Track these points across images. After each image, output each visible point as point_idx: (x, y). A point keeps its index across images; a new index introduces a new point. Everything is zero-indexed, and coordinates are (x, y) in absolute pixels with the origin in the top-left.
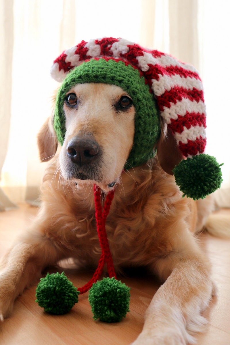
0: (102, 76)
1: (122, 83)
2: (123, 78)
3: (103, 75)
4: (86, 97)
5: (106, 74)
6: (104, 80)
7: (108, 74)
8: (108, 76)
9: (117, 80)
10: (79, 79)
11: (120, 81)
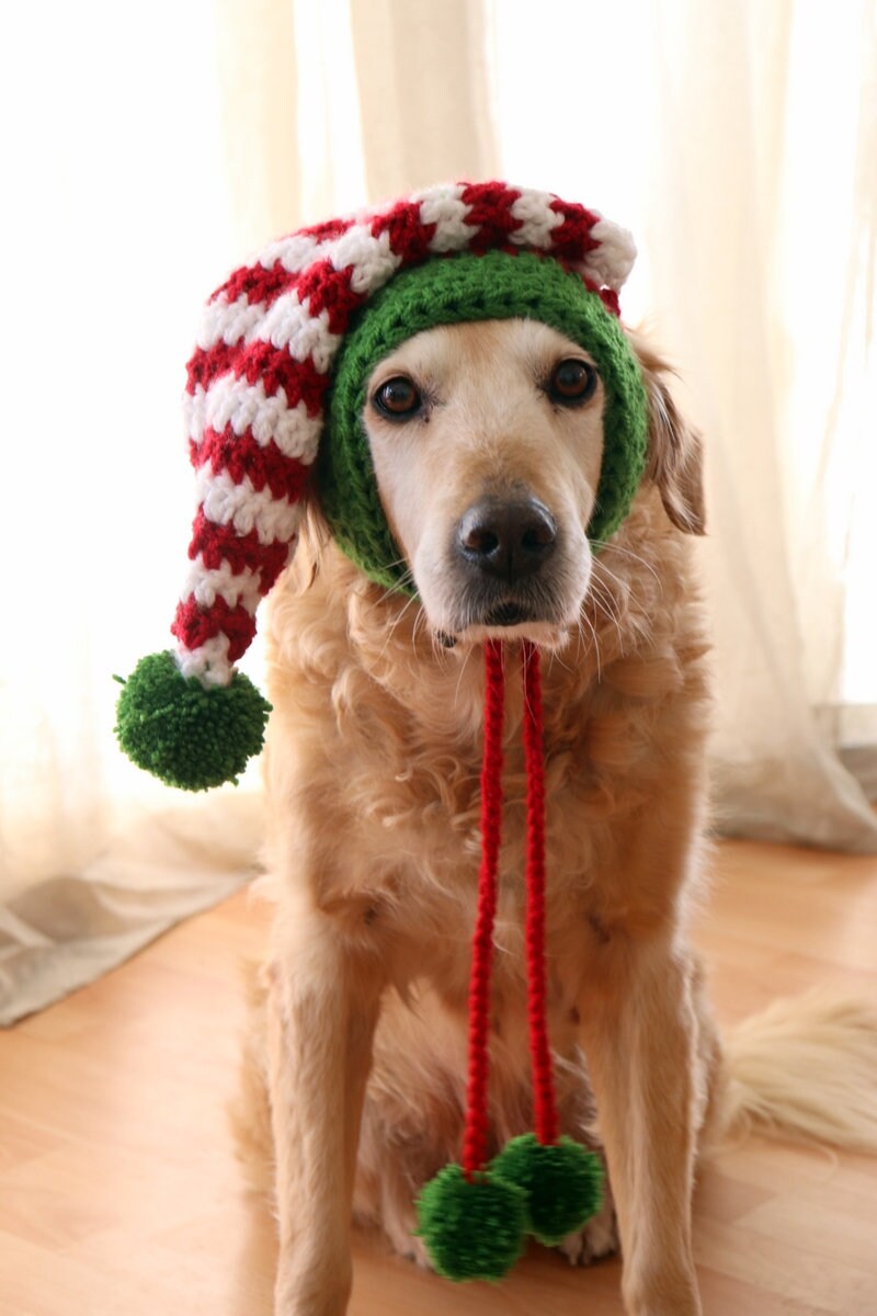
0: (471, 301)
1: (541, 306)
2: (537, 293)
3: (472, 295)
4: (446, 374)
5: (482, 293)
6: (479, 311)
7: (489, 292)
8: (490, 295)
9: (522, 302)
10: (397, 330)
11: (534, 303)
